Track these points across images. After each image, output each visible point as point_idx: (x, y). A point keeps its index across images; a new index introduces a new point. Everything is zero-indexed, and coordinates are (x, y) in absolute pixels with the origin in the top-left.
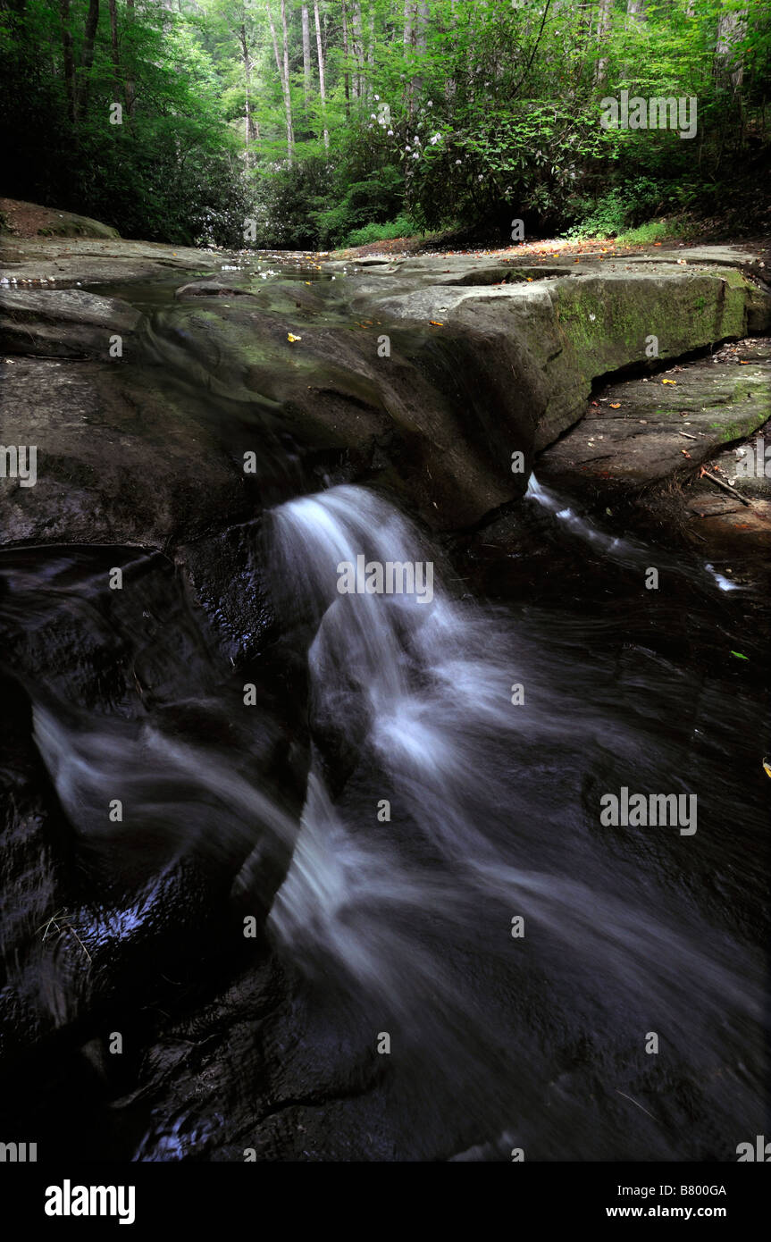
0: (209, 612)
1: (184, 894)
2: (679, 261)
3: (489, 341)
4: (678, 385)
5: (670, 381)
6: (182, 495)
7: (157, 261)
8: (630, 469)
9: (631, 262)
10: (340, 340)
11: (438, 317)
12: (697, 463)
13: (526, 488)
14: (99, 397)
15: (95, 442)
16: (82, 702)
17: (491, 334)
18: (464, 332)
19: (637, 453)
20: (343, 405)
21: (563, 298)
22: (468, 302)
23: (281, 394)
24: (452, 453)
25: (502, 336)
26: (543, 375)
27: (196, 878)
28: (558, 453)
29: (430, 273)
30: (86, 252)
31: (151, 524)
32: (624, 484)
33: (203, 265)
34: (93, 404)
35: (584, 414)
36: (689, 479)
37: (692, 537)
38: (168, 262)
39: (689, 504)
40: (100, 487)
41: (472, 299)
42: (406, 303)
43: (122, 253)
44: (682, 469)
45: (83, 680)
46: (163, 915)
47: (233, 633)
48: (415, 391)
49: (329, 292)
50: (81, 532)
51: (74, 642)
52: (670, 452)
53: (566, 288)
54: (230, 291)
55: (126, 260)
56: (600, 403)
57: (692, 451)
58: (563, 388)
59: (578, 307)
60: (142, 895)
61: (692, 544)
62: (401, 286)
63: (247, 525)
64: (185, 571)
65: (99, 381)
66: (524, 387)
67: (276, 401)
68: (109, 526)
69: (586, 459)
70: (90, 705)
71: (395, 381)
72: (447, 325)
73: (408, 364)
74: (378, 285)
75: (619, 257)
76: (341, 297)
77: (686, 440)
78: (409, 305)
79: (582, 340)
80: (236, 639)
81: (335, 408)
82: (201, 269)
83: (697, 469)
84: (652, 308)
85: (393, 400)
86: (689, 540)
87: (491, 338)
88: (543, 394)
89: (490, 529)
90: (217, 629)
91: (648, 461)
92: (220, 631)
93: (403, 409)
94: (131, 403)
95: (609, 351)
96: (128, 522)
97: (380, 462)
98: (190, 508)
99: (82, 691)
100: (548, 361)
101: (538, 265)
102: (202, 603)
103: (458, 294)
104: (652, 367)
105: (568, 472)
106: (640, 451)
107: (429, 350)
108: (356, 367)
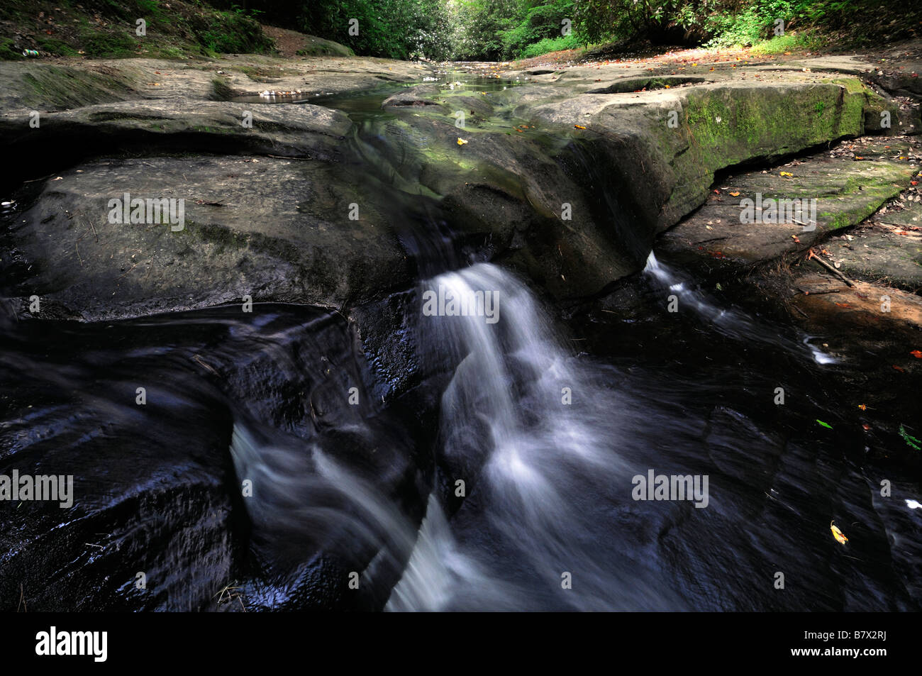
0: (369, 360)
1: (323, 580)
2: (804, 70)
3: (624, 142)
4: (794, 177)
5: (788, 174)
6: (358, 270)
7: (377, 75)
8: (742, 250)
9: (761, 70)
10: (498, 143)
11: (582, 121)
12: (806, 246)
13: (644, 264)
14: (311, 190)
15: (301, 227)
16: (271, 422)
17: (626, 135)
18: (602, 134)
19: (750, 236)
20: (492, 198)
21: (693, 104)
22: (610, 108)
23: (445, 188)
24: (582, 234)
25: (635, 137)
26: (669, 168)
27: (332, 570)
28: (679, 234)
29: (585, 82)
30: (327, 69)
31: (333, 290)
32: (735, 263)
33: (409, 78)
34: (306, 195)
35: (706, 201)
36: (798, 260)
37: (794, 312)
38: (385, 76)
39: (795, 283)
40: (300, 262)
41: (612, 106)
42: (558, 109)
43: (353, 69)
44: (791, 252)
45: (273, 405)
46: (305, 595)
47: (385, 377)
48: (555, 184)
49: (499, 100)
50: (285, 295)
51: (270, 377)
52: (780, 236)
53: (695, 95)
54: (421, 102)
55: (354, 75)
56: (721, 191)
57: (801, 236)
58: (687, 179)
59: (705, 111)
60: (292, 577)
61: (795, 319)
62: (557, 95)
63: (405, 294)
64: (355, 327)
65: (314, 177)
66: (652, 179)
67: (438, 194)
68: (303, 291)
69: (702, 240)
70: (277, 424)
71: (539, 176)
72: (589, 128)
73: (552, 162)
74: (538, 94)
75: (750, 65)
76: (508, 104)
77: (797, 226)
78: (560, 112)
79: (707, 138)
80: (388, 381)
81: (485, 200)
82: (408, 81)
83: (805, 252)
84: (774, 111)
85: (535, 192)
86: (792, 315)
87: (625, 139)
88: (667, 184)
89: (609, 297)
90: (374, 373)
91: (759, 244)
92: (377, 374)
93: (543, 199)
94: (333, 195)
95: (732, 147)
96: (317, 288)
97: (518, 243)
98: (363, 279)
99: (272, 413)
100: (675, 157)
101: (677, 73)
102: (365, 352)
103: (602, 101)
104: (771, 161)
105: (686, 250)
106: (753, 234)
107: (571, 149)
108: (508, 165)
